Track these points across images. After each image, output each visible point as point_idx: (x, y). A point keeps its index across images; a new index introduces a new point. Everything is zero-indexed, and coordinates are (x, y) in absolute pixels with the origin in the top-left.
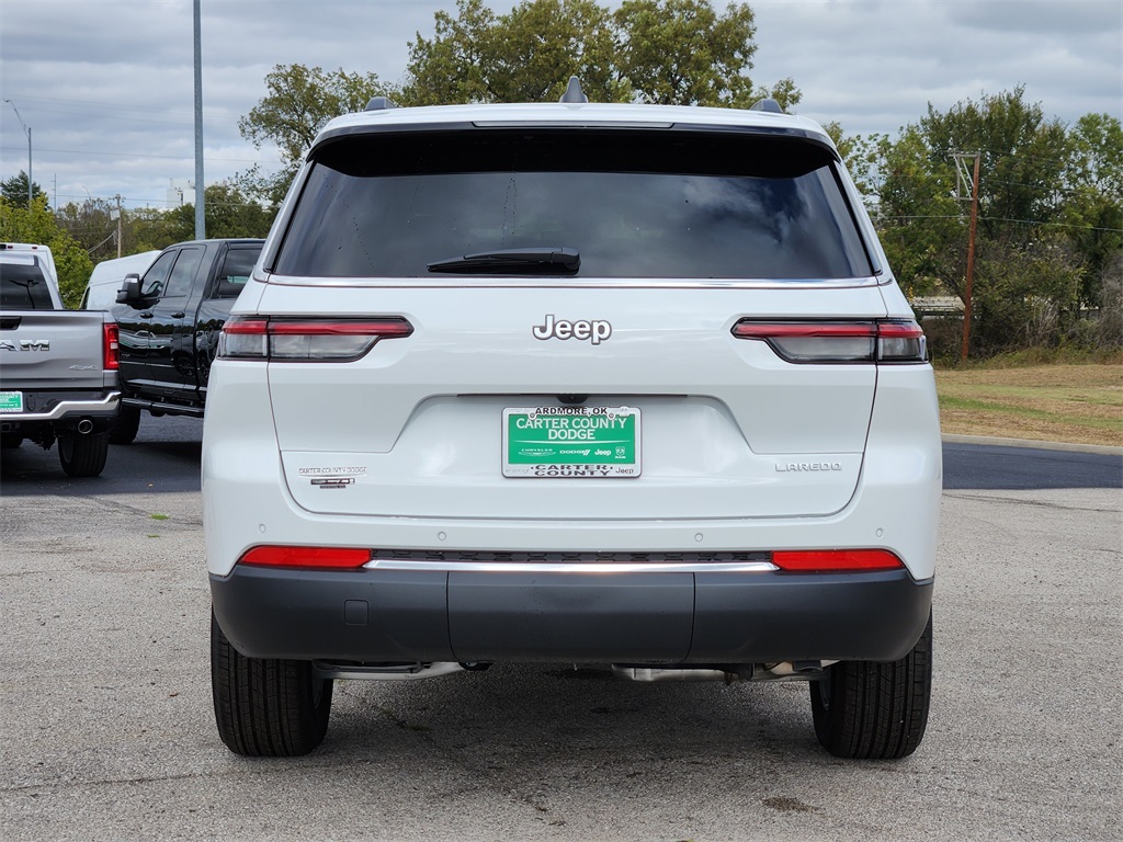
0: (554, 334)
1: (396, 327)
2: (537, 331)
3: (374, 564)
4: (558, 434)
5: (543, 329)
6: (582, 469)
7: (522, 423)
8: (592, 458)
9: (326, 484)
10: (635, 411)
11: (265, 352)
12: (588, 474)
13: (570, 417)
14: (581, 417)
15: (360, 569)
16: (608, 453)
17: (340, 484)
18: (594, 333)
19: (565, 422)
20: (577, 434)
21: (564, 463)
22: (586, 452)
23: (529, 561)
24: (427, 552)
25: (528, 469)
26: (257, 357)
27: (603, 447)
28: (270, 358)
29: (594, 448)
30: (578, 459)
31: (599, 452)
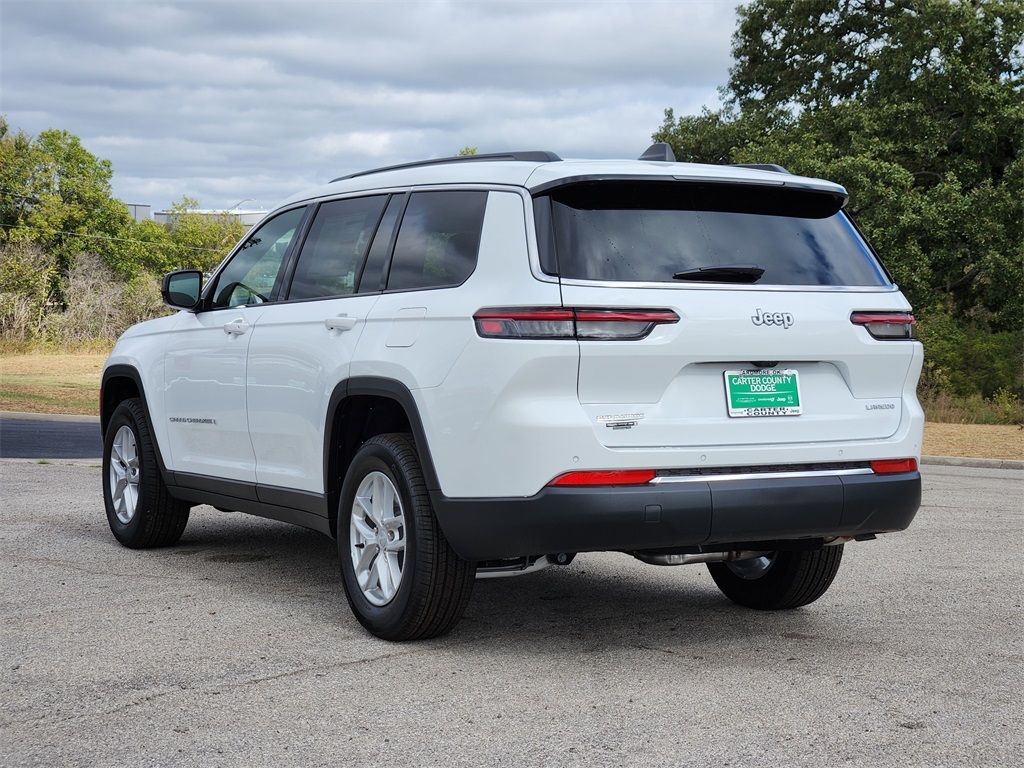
0: (764, 322)
1: (666, 316)
2: (755, 319)
3: (658, 480)
4: (756, 388)
5: (758, 319)
6: (772, 410)
7: (736, 381)
8: (776, 404)
9: (619, 426)
10: (795, 372)
11: (571, 333)
12: (775, 414)
13: (761, 377)
14: (766, 376)
15: (647, 484)
16: (784, 400)
17: (628, 425)
18: (784, 321)
19: (758, 380)
20: (766, 388)
21: (762, 406)
22: (773, 400)
23: (751, 472)
24: (690, 469)
25: (743, 412)
26: (567, 337)
27: (781, 396)
28: (576, 337)
29: (776, 396)
30: (769, 405)
31: (779, 399)
